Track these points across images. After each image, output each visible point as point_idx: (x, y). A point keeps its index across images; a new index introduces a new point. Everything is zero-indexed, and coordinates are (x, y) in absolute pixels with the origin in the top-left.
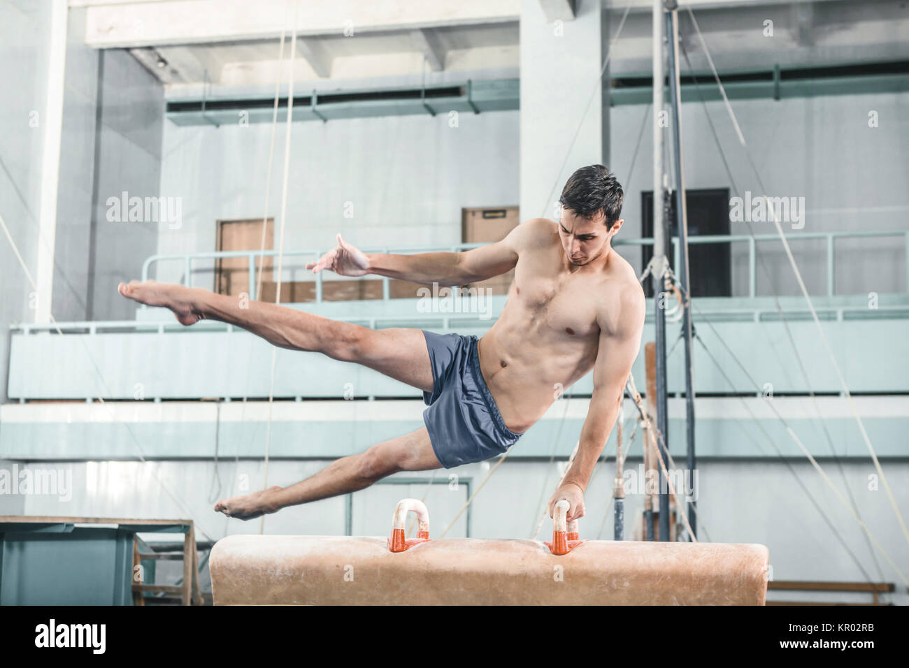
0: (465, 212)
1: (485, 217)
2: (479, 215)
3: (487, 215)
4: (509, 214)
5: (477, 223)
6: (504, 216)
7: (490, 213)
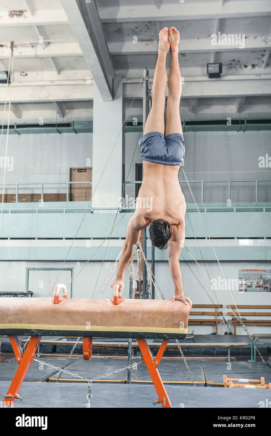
0: (71, 169)
1: (78, 171)
2: (76, 171)
3: (79, 171)
4: (87, 170)
5: (76, 174)
6: (86, 171)
7: (80, 170)
